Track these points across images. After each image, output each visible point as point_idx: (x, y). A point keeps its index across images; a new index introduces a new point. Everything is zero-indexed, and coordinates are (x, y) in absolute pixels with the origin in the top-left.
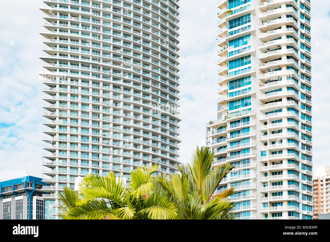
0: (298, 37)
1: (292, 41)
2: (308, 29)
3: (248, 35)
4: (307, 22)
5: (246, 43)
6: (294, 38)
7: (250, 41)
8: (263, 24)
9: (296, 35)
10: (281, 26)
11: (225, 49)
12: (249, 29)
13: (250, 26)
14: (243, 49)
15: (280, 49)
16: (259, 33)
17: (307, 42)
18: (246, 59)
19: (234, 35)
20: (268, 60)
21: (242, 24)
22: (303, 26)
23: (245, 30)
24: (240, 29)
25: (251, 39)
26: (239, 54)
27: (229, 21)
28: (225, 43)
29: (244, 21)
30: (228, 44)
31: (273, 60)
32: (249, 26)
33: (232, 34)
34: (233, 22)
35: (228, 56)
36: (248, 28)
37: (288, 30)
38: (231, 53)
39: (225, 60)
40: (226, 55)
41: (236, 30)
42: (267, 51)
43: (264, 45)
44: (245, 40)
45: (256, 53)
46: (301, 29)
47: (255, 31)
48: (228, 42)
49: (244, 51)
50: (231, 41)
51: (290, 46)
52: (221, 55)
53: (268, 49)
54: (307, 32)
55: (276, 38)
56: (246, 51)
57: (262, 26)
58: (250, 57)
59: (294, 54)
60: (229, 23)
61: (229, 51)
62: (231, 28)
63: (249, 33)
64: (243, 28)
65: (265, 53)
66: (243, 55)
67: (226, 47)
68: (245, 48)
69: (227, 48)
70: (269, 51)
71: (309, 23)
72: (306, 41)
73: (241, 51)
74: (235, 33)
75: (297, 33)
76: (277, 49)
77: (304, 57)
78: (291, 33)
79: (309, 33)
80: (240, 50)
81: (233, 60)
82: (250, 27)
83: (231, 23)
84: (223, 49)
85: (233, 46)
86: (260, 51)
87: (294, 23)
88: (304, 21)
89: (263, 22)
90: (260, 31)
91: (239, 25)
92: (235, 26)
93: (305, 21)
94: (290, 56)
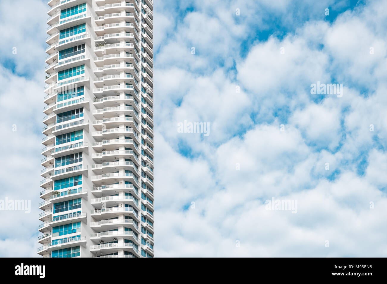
0: (138, 231)
1: (131, 234)
2: (151, 222)
3: (78, 222)
4: (149, 215)
5: (75, 231)
6: (133, 231)
7: (80, 230)
8: (96, 211)
9: (136, 228)
10: (118, 216)
11: (48, 236)
12: (79, 216)
13: (81, 212)
14: (70, 238)
15: (117, 242)
16: (91, 222)
17: (149, 238)
18: (74, 250)
19: (60, 221)
20: (101, 253)
21: (70, 209)
22: (145, 219)
23: (73, 216)
24: (68, 214)
25: (81, 227)
26: (65, 243)
27: (54, 204)
28: (48, 229)
29: (73, 205)
30: (52, 230)
31: (108, 254)
32: (79, 213)
33: (58, 219)
34: (60, 206)
35: (52, 245)
36: (78, 214)
37: (127, 222)
38: (55, 241)
39: (47, 249)
40: (49, 243)
41: (63, 215)
42: (101, 243)
43: (96, 235)
44: (73, 228)
45: (87, 244)
46: (142, 221)
47: (86, 218)
48: (52, 228)
49: (72, 240)
50: (56, 228)
51: (129, 240)
52: (43, 242)
53: (101, 241)
54: (150, 227)
55: (112, 229)
56: (74, 240)
57: (95, 214)
58: (79, 248)
59: (134, 249)
60: (54, 206)
61: (53, 239)
62: (56, 211)
63: (78, 221)
64: (72, 214)
65: (98, 245)
66: (71, 245)
67: (49, 234)
68: (73, 237)
69: (51, 235)
70: (103, 243)
71: (151, 217)
72: (147, 236)
73: (68, 240)
74: (61, 219)
75: (137, 226)
76: (113, 242)
77: (145, 254)
78: (130, 225)
79: (151, 228)
80: (67, 238)
81: (58, 250)
82: (81, 214)
83: (56, 206)
84: (45, 236)
85: (58, 233)
86: (91, 242)
87: (134, 214)
88: (145, 213)
89: (96, 209)
90: (93, 220)
91: (66, 209)
92: (62, 210)
93: (147, 213)
94: (129, 252)
